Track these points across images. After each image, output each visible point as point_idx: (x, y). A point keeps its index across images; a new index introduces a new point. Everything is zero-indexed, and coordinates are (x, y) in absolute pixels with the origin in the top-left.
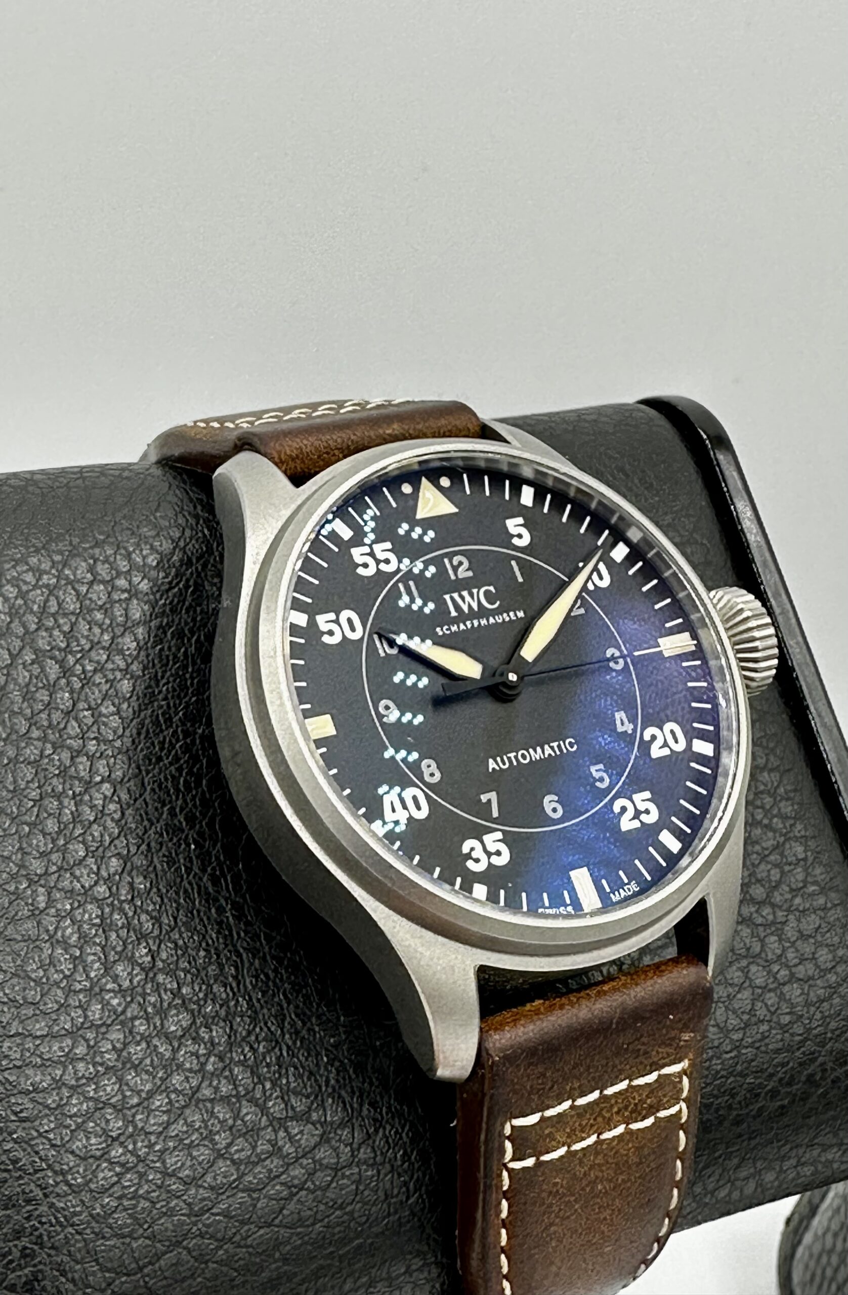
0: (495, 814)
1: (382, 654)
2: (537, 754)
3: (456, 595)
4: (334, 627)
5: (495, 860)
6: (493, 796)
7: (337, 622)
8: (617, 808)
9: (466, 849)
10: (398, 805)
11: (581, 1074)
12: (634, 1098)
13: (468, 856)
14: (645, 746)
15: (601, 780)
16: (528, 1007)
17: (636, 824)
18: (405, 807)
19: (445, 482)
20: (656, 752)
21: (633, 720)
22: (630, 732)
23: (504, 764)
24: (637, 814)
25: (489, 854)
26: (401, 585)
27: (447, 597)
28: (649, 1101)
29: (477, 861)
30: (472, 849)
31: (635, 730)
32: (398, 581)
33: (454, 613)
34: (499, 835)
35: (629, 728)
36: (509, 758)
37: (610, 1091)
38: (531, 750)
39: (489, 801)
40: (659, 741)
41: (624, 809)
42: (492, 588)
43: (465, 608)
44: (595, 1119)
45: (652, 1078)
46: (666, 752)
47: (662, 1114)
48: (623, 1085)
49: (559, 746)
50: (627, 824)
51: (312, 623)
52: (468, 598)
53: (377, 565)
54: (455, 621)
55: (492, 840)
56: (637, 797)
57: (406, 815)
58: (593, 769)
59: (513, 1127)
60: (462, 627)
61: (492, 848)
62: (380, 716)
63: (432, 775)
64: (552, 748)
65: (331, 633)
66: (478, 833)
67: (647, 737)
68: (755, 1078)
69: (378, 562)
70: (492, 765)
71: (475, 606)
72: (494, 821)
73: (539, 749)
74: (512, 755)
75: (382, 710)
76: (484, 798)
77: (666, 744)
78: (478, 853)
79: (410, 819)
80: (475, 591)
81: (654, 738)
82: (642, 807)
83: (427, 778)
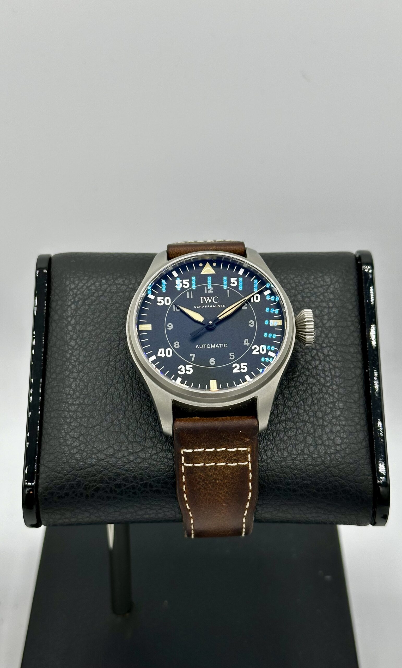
0: (193, 360)
1: (174, 310)
2: (213, 346)
3: (205, 298)
4: (162, 301)
5: (188, 372)
6: (194, 355)
7: (163, 300)
8: (234, 366)
9: (179, 368)
10: (163, 352)
11: (207, 442)
12: (228, 455)
13: (180, 370)
14: (252, 350)
15: (232, 357)
16: (193, 418)
17: (239, 371)
18: (165, 353)
19: (214, 264)
20: (254, 352)
21: (250, 342)
22: (248, 345)
23: (201, 347)
24: (240, 369)
25: (186, 370)
26: (188, 292)
27: (202, 298)
28: (234, 458)
29: (182, 371)
30: (181, 368)
31: (249, 345)
32: (187, 291)
33: (202, 302)
34: (191, 366)
35: (248, 344)
36: (204, 346)
37: (218, 450)
38: (212, 345)
39: (192, 356)
40: (257, 349)
41: (236, 367)
42: (218, 297)
43: (206, 302)
44: (214, 458)
45: (235, 449)
46: (258, 353)
47: (240, 464)
48: (224, 449)
49: (222, 345)
50: (235, 371)
51: (156, 299)
52: (208, 299)
53: (182, 285)
54: (202, 305)
55: (188, 367)
56: (242, 364)
57: (165, 355)
58: (230, 354)
59: (184, 452)
60: (203, 307)
61: (188, 369)
62: (167, 327)
63: (177, 346)
64: (219, 346)
65: (160, 302)
66: (185, 364)
67: (253, 347)
68: (298, 471)
69: (183, 284)
70: (197, 346)
71: (210, 301)
72: (192, 362)
73: (214, 345)
74: (205, 345)
75: (168, 326)
76: (191, 355)
77: (259, 351)
78: (183, 369)
79: (165, 356)
80: (212, 297)
81: (256, 348)
82: (242, 367)
83: (175, 347)
